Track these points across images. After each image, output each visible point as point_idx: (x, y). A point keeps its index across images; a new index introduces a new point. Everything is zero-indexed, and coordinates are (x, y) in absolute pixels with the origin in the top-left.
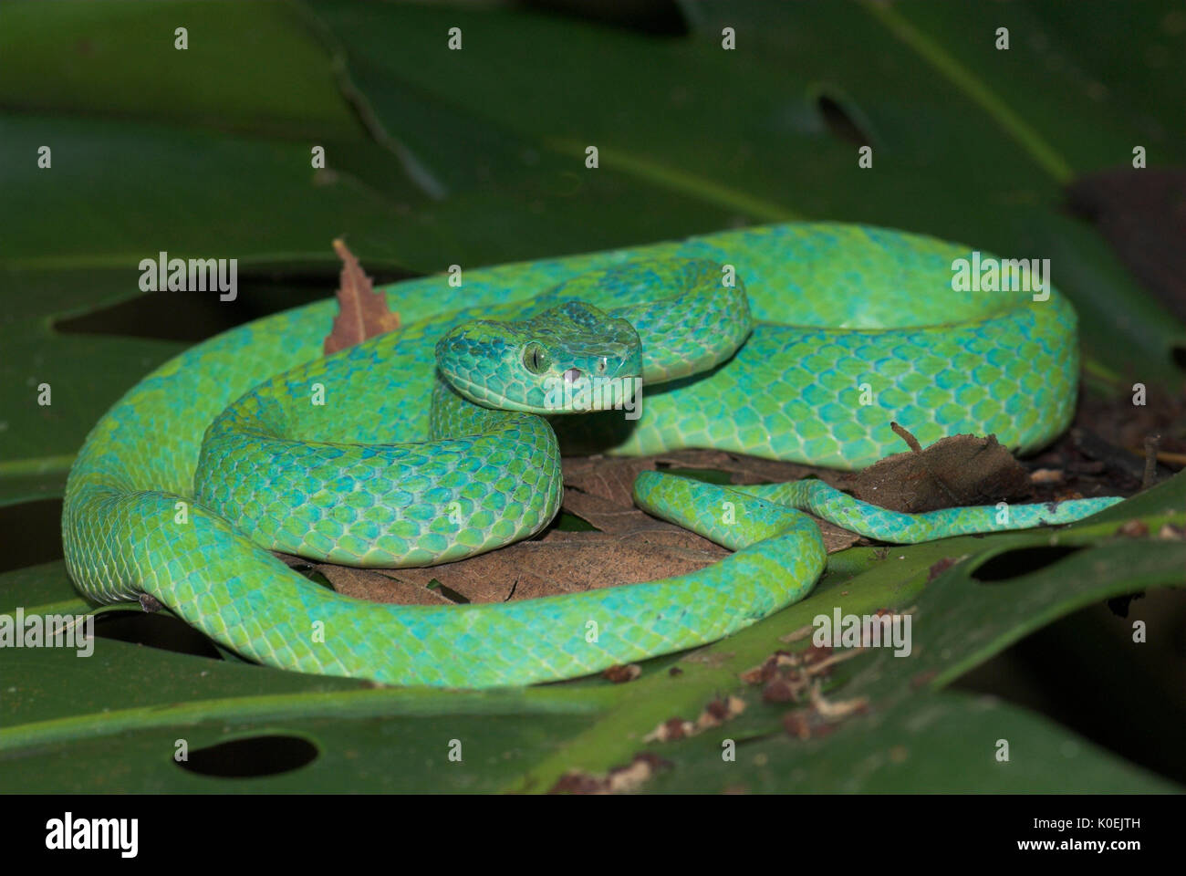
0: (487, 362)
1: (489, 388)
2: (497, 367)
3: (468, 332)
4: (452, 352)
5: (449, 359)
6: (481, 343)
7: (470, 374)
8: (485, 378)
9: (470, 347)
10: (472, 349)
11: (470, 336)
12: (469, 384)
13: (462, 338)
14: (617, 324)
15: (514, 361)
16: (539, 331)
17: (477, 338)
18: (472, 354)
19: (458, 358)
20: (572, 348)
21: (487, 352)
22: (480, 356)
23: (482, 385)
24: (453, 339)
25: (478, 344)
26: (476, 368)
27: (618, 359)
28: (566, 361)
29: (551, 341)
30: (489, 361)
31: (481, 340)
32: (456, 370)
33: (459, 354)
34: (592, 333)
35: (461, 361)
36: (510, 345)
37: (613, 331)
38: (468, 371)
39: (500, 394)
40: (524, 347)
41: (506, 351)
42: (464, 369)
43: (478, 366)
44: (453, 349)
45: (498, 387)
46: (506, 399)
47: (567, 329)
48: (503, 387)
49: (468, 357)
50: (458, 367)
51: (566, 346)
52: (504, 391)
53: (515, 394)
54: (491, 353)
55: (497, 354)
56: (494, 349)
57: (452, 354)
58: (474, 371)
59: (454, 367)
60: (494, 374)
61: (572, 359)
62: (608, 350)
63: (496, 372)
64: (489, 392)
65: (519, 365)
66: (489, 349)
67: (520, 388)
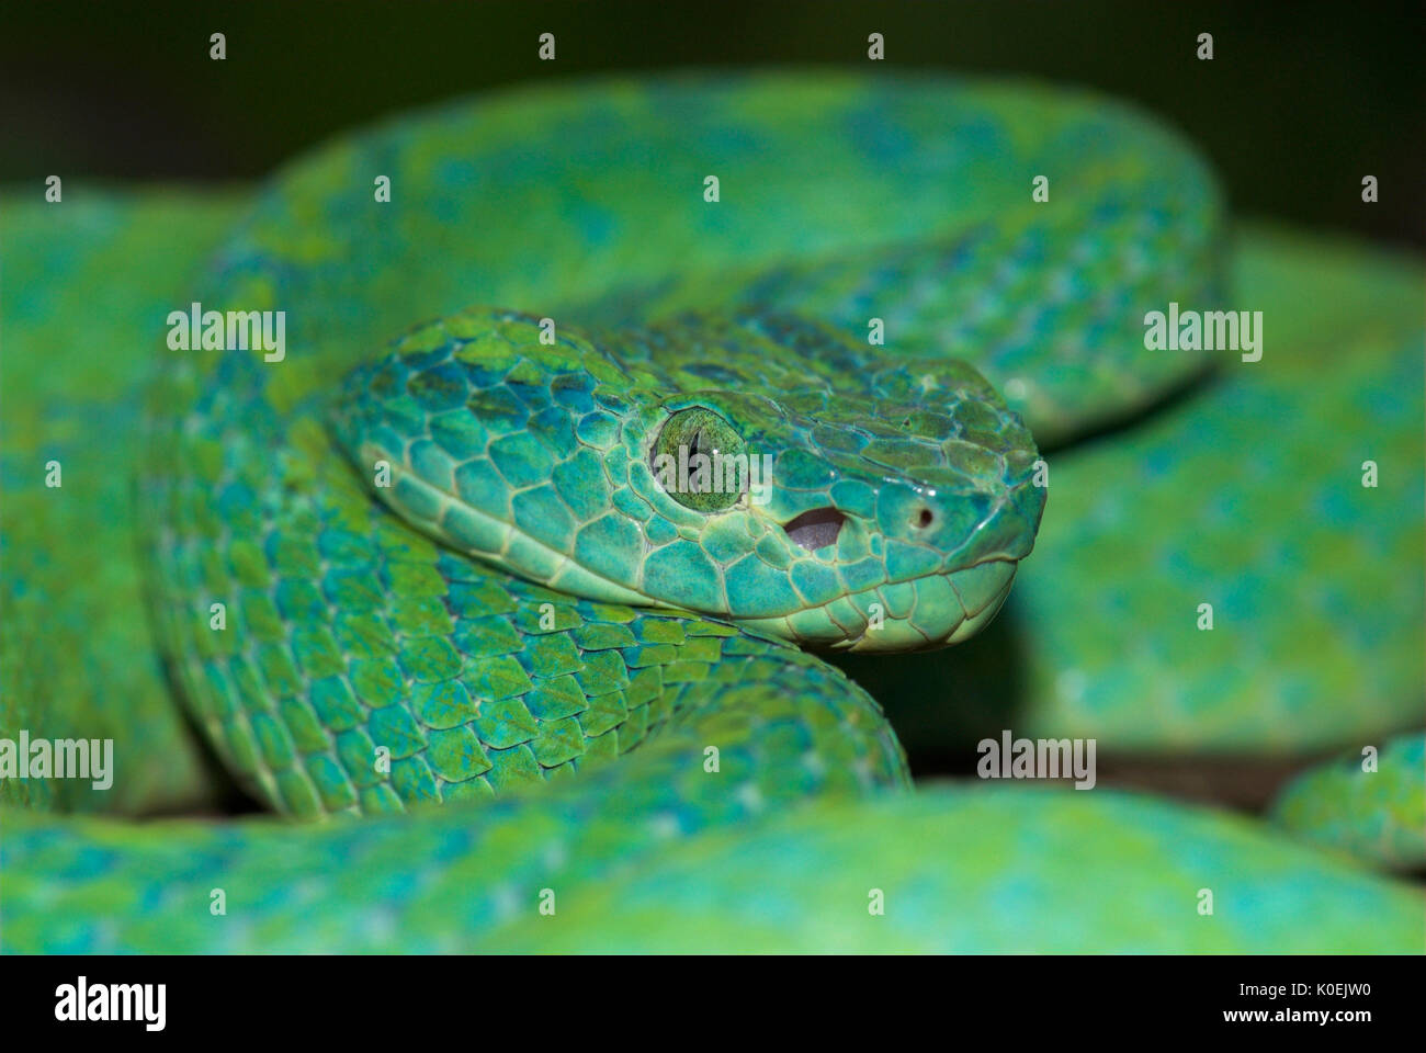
0: (528, 445)
1: (519, 524)
2: (558, 461)
3: (466, 341)
4: (406, 397)
5: (395, 418)
6: (513, 382)
7: (459, 472)
8: (512, 492)
9: (474, 390)
10: (481, 397)
11: (476, 353)
12: (447, 502)
13: (450, 358)
14: (948, 376)
15: (620, 455)
16: (688, 368)
17: (499, 365)
18: (479, 412)
19: (428, 417)
20: (822, 438)
21: (531, 413)
22: (506, 424)
23: (499, 516)
24: (413, 359)
25: (502, 384)
26: (485, 457)
27: (981, 501)
28: (808, 482)
29: (755, 409)
30: (533, 442)
31: (516, 371)
32: (413, 451)
33: (432, 406)
34: (867, 394)
35: (435, 427)
36: (612, 403)
37: (940, 396)
38: (453, 464)
39: (557, 547)
40: (662, 416)
41: (597, 418)
42: (439, 454)
43: (494, 452)
44: (413, 390)
45: (552, 525)
46: (572, 565)
47: (785, 374)
48: (567, 526)
49: (462, 420)
50: (423, 444)
51: (805, 435)
52: (571, 540)
53: (603, 552)
54: (543, 416)
55: (564, 421)
56: (555, 404)
57: (406, 405)
58: (477, 467)
59: (407, 443)
60: (547, 482)
61: (826, 479)
62: (946, 466)
63: (555, 477)
64: (517, 535)
65: (637, 470)
66: (537, 404)
67: (628, 537)
